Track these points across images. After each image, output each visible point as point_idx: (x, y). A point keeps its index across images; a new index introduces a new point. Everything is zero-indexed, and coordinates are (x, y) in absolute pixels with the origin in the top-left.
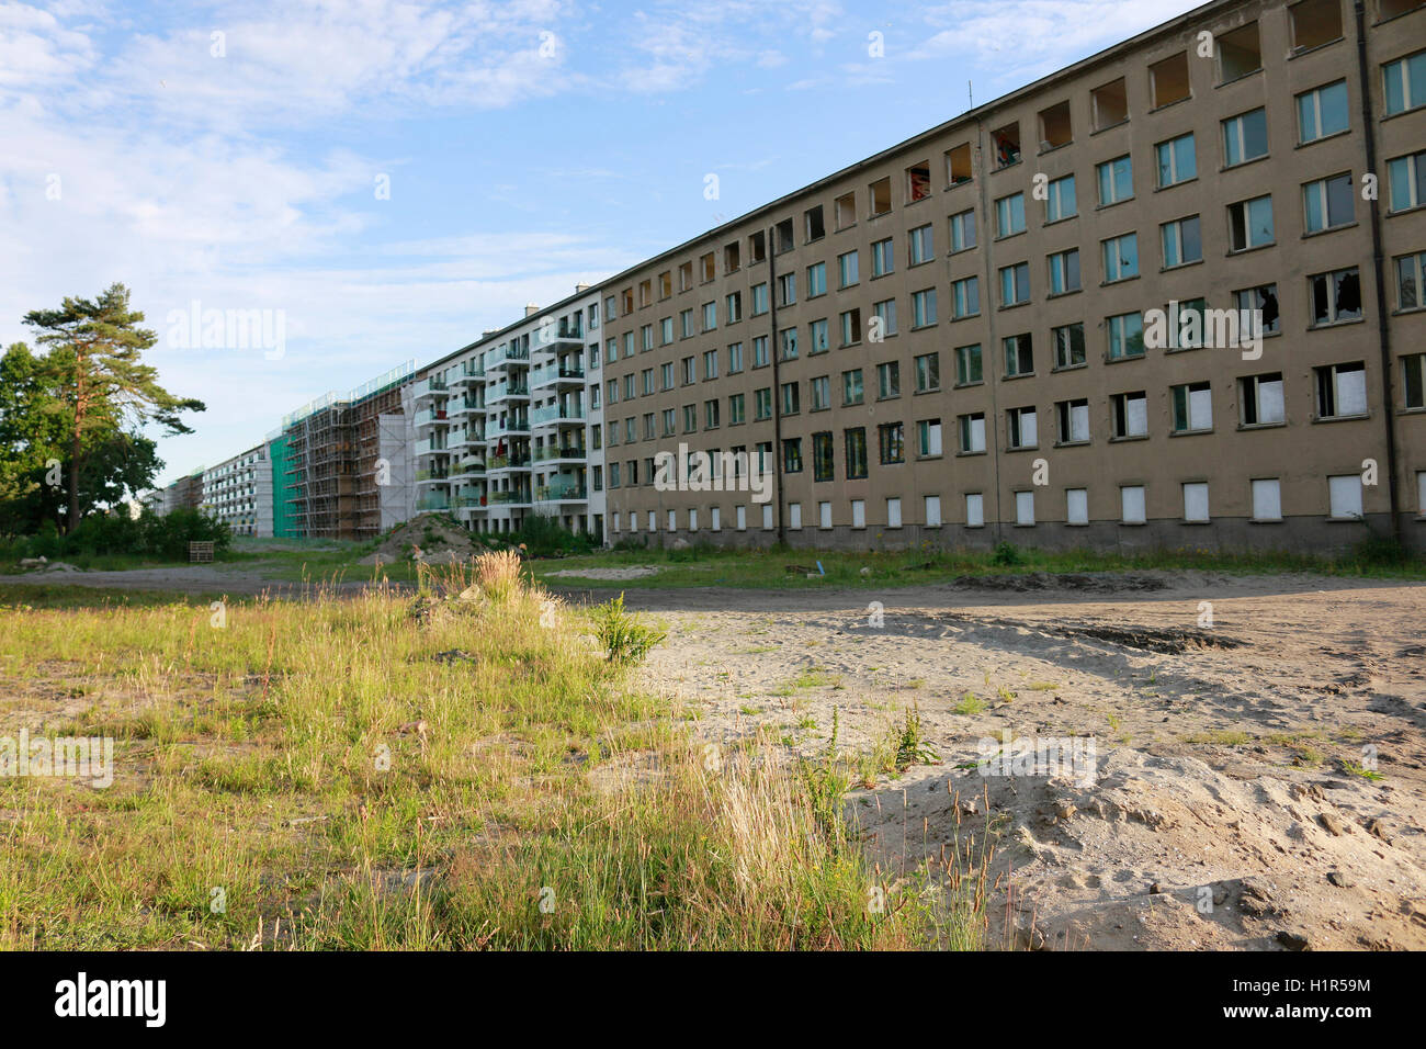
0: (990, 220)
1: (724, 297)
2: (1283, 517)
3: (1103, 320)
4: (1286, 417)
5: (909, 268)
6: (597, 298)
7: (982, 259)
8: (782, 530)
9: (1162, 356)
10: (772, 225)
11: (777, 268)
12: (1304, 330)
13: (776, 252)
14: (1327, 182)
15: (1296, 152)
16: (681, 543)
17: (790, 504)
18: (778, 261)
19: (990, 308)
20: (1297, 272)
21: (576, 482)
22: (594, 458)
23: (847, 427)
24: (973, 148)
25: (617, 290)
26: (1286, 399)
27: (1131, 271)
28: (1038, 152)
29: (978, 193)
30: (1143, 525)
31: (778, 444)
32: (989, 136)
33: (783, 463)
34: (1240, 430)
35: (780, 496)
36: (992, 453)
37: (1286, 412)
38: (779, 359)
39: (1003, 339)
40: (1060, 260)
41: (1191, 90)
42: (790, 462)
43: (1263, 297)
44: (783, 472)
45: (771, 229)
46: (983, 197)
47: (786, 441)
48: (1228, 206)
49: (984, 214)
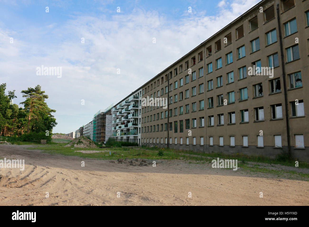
0: (206, 69)
1: (161, 89)
2: (264, 146)
3: (227, 93)
4: (265, 119)
5: (191, 82)
6: (141, 90)
7: (204, 79)
8: (168, 144)
9: (238, 102)
10: (169, 72)
11: (169, 82)
12: (268, 95)
13: (169, 79)
14: (273, 55)
15: (266, 48)
16: (152, 146)
17: (170, 138)
18: (170, 81)
19: (206, 91)
20: (266, 80)
21: (136, 131)
22: (139, 126)
23: (180, 120)
24: (203, 52)
25: (144, 88)
26: (264, 114)
27: (233, 81)
28: (215, 52)
29: (204, 63)
30: (234, 147)
31: (168, 123)
32: (206, 49)
33: (169, 128)
34: (255, 122)
35: (168, 136)
36: (205, 127)
37: (264, 118)
38: (169, 104)
39: (208, 98)
40: (219, 78)
41: (244, 34)
42: (170, 128)
43: (260, 86)
44: (169, 130)
45: (169, 73)
46: (205, 64)
47: (170, 123)
48: (252, 63)
49: (205, 68)
